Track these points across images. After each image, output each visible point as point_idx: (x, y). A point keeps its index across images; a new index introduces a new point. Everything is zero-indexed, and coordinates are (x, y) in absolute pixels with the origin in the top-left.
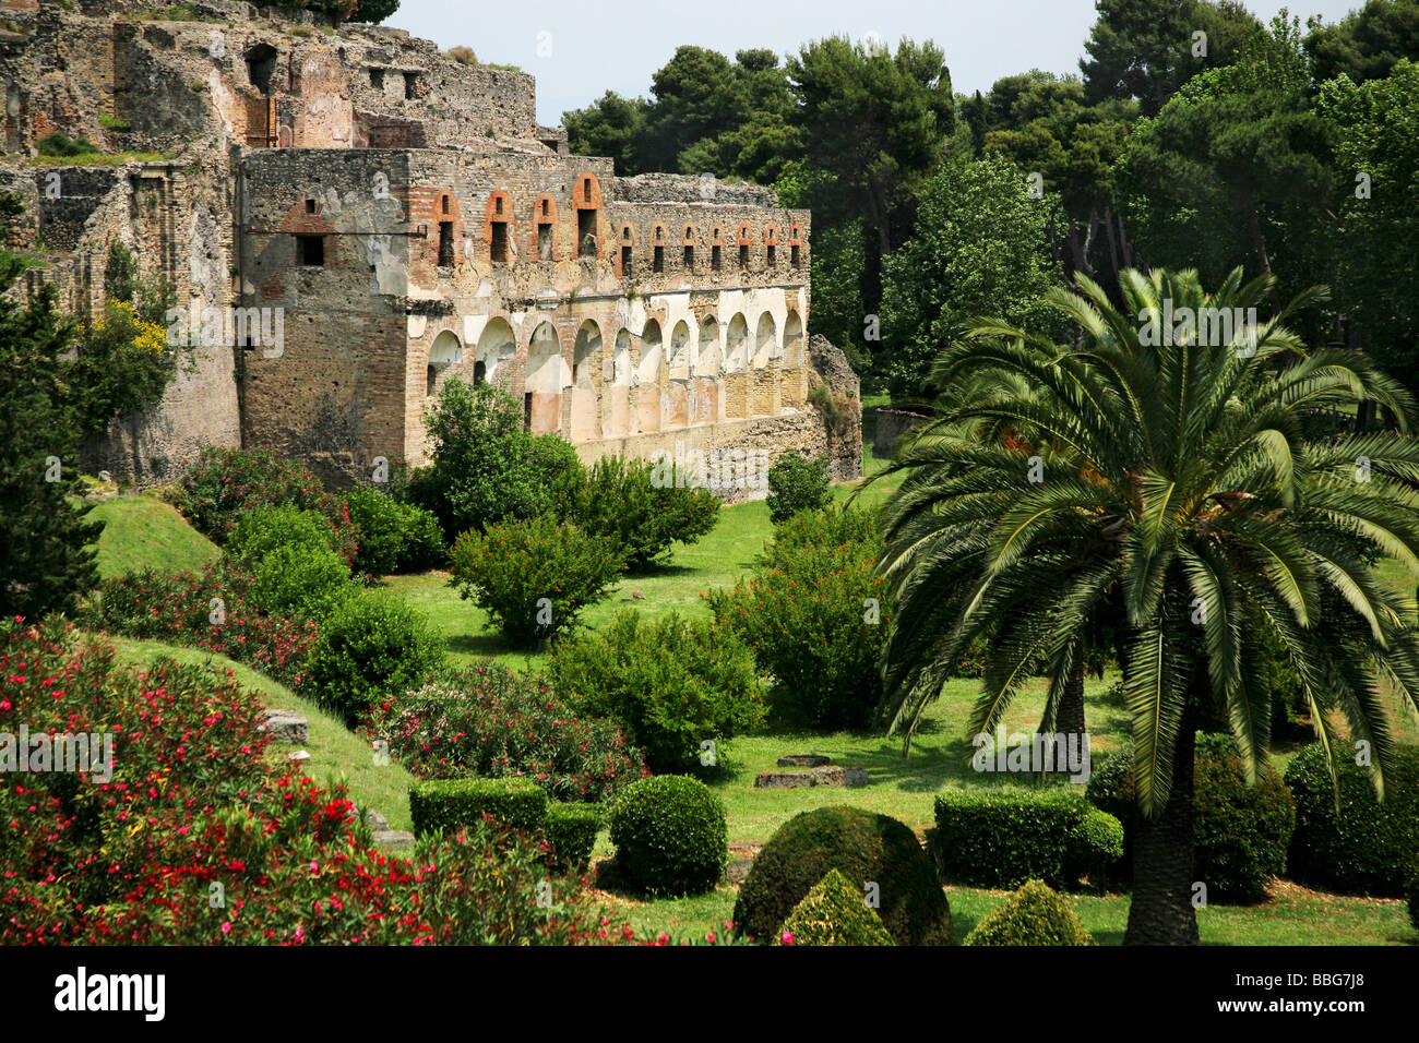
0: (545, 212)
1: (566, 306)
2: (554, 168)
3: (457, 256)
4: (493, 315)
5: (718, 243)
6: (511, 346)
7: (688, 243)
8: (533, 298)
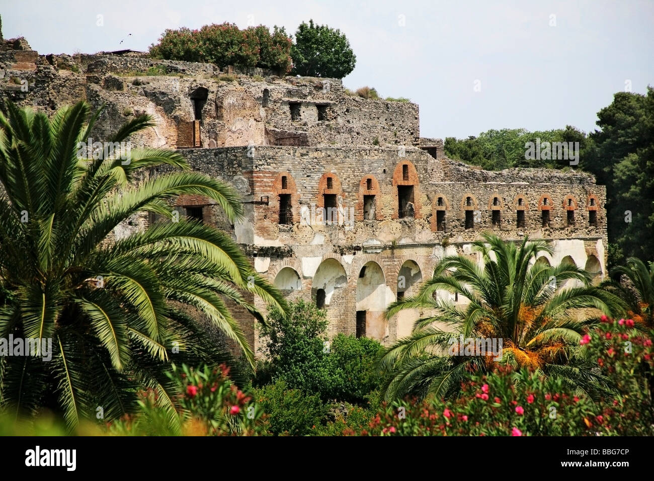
0: (369, 187)
1: (389, 251)
2: (376, 158)
3: (295, 217)
4: (326, 257)
5: (522, 208)
6: (344, 278)
7: (495, 208)
8: (361, 245)
